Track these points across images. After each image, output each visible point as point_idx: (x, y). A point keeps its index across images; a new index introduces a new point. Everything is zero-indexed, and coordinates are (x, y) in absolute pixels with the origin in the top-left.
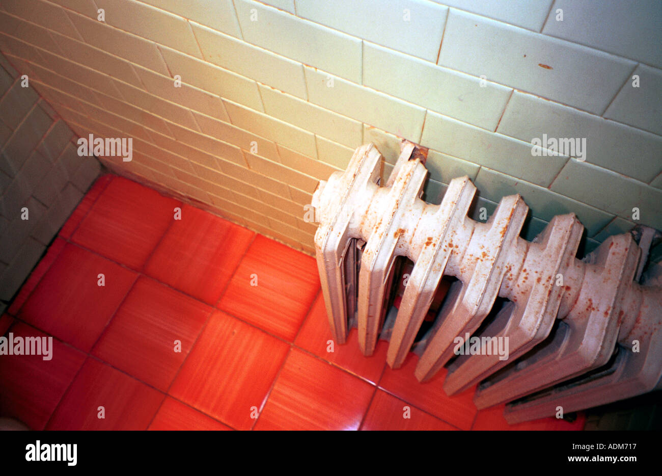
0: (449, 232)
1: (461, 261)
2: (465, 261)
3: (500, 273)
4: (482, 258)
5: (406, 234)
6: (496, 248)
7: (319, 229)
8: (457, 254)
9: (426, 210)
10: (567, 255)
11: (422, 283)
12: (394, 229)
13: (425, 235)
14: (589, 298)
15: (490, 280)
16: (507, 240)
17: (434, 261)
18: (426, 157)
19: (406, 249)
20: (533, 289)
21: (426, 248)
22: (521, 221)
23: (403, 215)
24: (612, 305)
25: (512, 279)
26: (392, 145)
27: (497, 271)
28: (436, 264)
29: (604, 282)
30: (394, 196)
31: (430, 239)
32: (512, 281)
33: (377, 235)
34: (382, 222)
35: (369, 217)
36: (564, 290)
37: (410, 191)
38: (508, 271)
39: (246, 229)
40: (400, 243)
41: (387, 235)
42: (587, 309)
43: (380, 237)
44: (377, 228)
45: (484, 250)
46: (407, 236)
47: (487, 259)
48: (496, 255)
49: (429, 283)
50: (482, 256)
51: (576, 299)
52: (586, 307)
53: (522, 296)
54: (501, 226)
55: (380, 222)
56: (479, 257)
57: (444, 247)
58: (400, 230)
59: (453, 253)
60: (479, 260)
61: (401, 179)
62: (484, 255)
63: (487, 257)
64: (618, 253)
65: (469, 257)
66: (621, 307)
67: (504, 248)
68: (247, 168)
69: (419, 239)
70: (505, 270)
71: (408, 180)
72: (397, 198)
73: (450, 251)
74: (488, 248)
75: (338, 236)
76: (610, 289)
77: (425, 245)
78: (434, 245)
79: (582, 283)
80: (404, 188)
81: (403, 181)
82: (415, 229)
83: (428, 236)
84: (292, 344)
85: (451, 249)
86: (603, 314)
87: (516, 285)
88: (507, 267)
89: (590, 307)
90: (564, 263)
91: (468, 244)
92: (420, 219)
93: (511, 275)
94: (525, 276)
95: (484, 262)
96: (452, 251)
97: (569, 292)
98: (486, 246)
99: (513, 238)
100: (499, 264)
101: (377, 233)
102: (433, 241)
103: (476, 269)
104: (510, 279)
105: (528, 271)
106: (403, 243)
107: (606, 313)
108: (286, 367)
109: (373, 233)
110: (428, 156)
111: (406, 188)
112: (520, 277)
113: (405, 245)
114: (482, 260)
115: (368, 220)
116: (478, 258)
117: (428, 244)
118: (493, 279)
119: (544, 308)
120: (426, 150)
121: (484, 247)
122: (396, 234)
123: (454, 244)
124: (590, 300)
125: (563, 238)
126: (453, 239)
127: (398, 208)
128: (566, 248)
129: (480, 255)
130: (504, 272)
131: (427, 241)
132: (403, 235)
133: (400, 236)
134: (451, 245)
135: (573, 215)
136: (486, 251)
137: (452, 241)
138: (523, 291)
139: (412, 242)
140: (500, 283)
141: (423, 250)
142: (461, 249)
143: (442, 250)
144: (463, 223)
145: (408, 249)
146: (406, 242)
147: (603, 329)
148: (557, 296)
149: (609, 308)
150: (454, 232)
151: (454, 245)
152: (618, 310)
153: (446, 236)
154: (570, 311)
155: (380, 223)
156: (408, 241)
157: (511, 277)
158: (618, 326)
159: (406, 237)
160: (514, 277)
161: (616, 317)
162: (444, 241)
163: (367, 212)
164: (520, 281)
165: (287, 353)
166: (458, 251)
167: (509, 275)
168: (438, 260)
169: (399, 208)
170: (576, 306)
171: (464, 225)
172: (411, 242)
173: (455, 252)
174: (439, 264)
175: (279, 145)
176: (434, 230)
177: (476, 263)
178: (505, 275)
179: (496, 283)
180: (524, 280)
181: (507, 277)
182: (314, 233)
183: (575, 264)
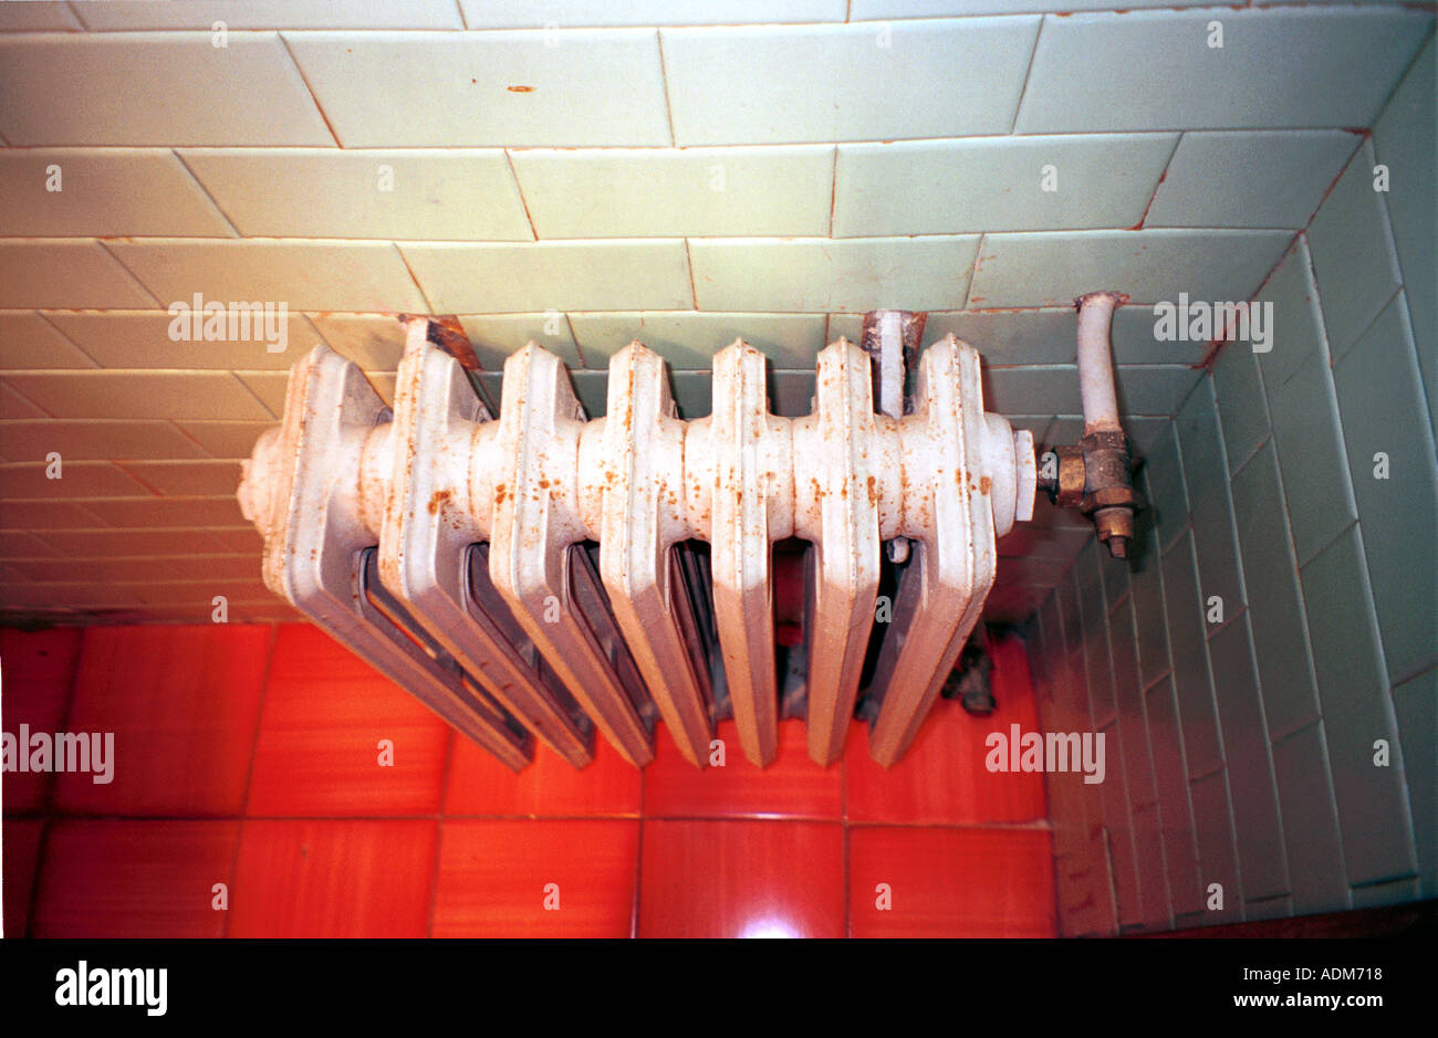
0: (533, 461)
1: (578, 506)
2: (584, 502)
3: (649, 498)
4: (607, 485)
5: (454, 499)
6: (625, 456)
7: (265, 560)
8: (564, 495)
9: (478, 436)
10: (749, 419)
11: (512, 579)
12: (424, 499)
13: (491, 484)
14: (811, 478)
15: (632, 517)
16: (639, 433)
17: (521, 528)
18: (464, 333)
19: (470, 527)
20: (714, 501)
21: (499, 509)
22: (654, 388)
23: (434, 463)
24: (848, 474)
25: (675, 500)
26: (387, 335)
27: (640, 498)
28: (527, 532)
29: (826, 439)
30: (401, 434)
31: (501, 489)
32: (677, 504)
33: (393, 524)
34: (395, 494)
35: (369, 493)
36: (765, 481)
37: (431, 411)
38: (662, 490)
39: (248, 623)
40: (452, 520)
41: (411, 515)
42: (816, 499)
43: (400, 525)
44: (389, 509)
45: (607, 468)
46: (460, 499)
47: (617, 483)
48: (628, 470)
49: (526, 572)
50: (606, 480)
51: (792, 489)
52: (814, 497)
53: (703, 522)
54: (620, 412)
55: (390, 495)
56: (602, 485)
57: (530, 493)
58: (437, 494)
59: (555, 496)
60: (605, 491)
61: (404, 394)
62: (610, 476)
63: (614, 480)
64: (833, 379)
65: (587, 492)
66: (867, 471)
67: (640, 449)
68: (152, 497)
69: (483, 498)
70: (656, 488)
71: (416, 391)
72: (407, 436)
73: (547, 497)
74: (612, 461)
75: (312, 558)
76: (838, 445)
77: (495, 505)
78: (511, 497)
79: (792, 458)
80: (414, 410)
81: (409, 397)
82: (469, 481)
83: (496, 484)
84: (438, 816)
85: (547, 491)
86: (841, 497)
87: (689, 508)
88: (657, 482)
89: (818, 493)
90: (749, 435)
91: (577, 470)
92: (470, 457)
93: (672, 494)
94: (694, 485)
95: (613, 489)
96: (551, 494)
97: (777, 481)
98: (607, 461)
99: (651, 426)
100: (641, 482)
101: (393, 518)
102: (508, 491)
103: (604, 509)
104: (673, 502)
105: (695, 475)
106: (457, 517)
107: (844, 492)
108: (444, 867)
109: (384, 523)
110: (465, 330)
111: (418, 410)
112: (688, 491)
113: (465, 520)
114: (609, 489)
115: (368, 500)
116: (602, 488)
117: (500, 500)
118: (639, 515)
119: (738, 529)
120: (452, 320)
121: (604, 463)
122: (431, 508)
123: (550, 479)
124: (814, 481)
125: (733, 390)
126: (544, 471)
127: (414, 453)
128: (743, 407)
129: (603, 480)
130: (655, 494)
131: (496, 494)
132: (448, 502)
133: (442, 507)
134: (544, 485)
135: (739, 341)
136: (610, 470)
137: (543, 476)
138: (703, 514)
139: (475, 508)
140: (655, 516)
141: (495, 515)
142: (568, 483)
143: (530, 499)
144: (553, 433)
145: (473, 524)
146: (462, 513)
147: (846, 523)
148: (756, 498)
149: (846, 480)
150: (542, 456)
151: (551, 481)
152: (863, 480)
153: (528, 471)
154: (793, 514)
155: (392, 498)
156: (465, 509)
157: (672, 499)
158: (873, 505)
159: (458, 503)
160: (678, 496)
161: (864, 491)
162: (528, 481)
163: (359, 487)
164: (691, 499)
165: (436, 840)
166: (562, 491)
167: (666, 494)
168: (528, 524)
169: (419, 453)
170: (797, 501)
171: (556, 437)
172: (472, 510)
173: (558, 494)
174: (533, 529)
175: (179, 421)
176: (503, 469)
177: (600, 499)
178: (660, 498)
179: (646, 519)
180: (695, 492)
181: (666, 500)
182: (260, 575)
183: (769, 427)
